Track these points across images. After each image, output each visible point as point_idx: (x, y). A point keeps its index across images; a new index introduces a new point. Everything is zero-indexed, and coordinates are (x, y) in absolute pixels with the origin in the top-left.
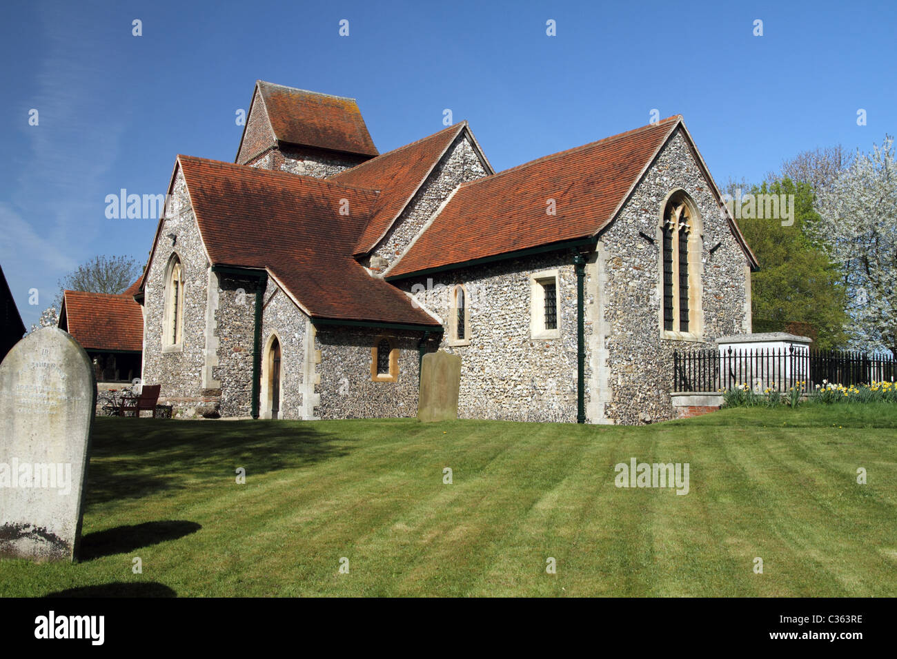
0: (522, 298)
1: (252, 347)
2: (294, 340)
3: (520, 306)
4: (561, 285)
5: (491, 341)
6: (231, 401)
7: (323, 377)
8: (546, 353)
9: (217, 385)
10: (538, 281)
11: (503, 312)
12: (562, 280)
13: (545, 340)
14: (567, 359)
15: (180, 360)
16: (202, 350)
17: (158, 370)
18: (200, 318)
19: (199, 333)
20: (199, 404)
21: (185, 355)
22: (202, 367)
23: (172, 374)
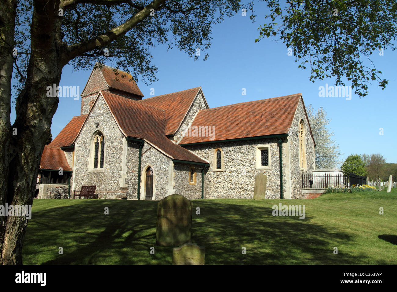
0: (251, 154)
1: (138, 171)
2: (162, 168)
3: (251, 157)
4: (271, 150)
5: (235, 170)
6: (131, 192)
7: (176, 183)
9: (126, 186)
10: (259, 148)
11: (242, 159)
12: (272, 148)
13: (263, 170)
14: (274, 177)
15: (103, 175)
16: (120, 171)
17: (85, 179)
18: (117, 158)
19: (117, 164)
20: (119, 194)
21: (106, 173)
22: (120, 178)
23: (96, 181)
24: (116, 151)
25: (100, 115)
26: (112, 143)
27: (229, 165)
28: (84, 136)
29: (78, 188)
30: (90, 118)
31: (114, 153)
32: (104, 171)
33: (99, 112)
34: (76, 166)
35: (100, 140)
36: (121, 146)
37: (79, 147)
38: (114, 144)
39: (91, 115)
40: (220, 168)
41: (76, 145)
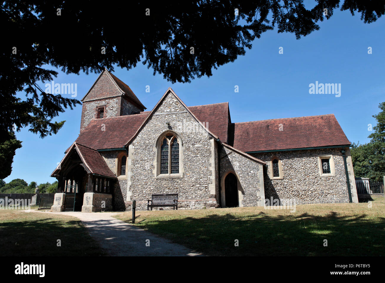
0: (314, 163)
2: (250, 174)
3: (313, 165)
5: (296, 177)
8: (328, 181)
9: (216, 193)
11: (303, 167)
12: (335, 158)
13: (327, 177)
15: (180, 182)
16: (209, 176)
17: (150, 186)
18: (204, 162)
19: (203, 169)
20: (210, 202)
21: (186, 179)
22: (210, 185)
23: (169, 189)
24: (200, 154)
25: (170, 114)
26: (193, 145)
27: (289, 173)
28: (144, 137)
29: (137, 197)
30: (153, 117)
31: (198, 156)
32: (182, 177)
33: (169, 110)
34: (132, 171)
35: (171, 142)
36: (208, 148)
37: (136, 150)
38: (196, 146)
39: (156, 113)
40: (279, 176)
41: (131, 147)
